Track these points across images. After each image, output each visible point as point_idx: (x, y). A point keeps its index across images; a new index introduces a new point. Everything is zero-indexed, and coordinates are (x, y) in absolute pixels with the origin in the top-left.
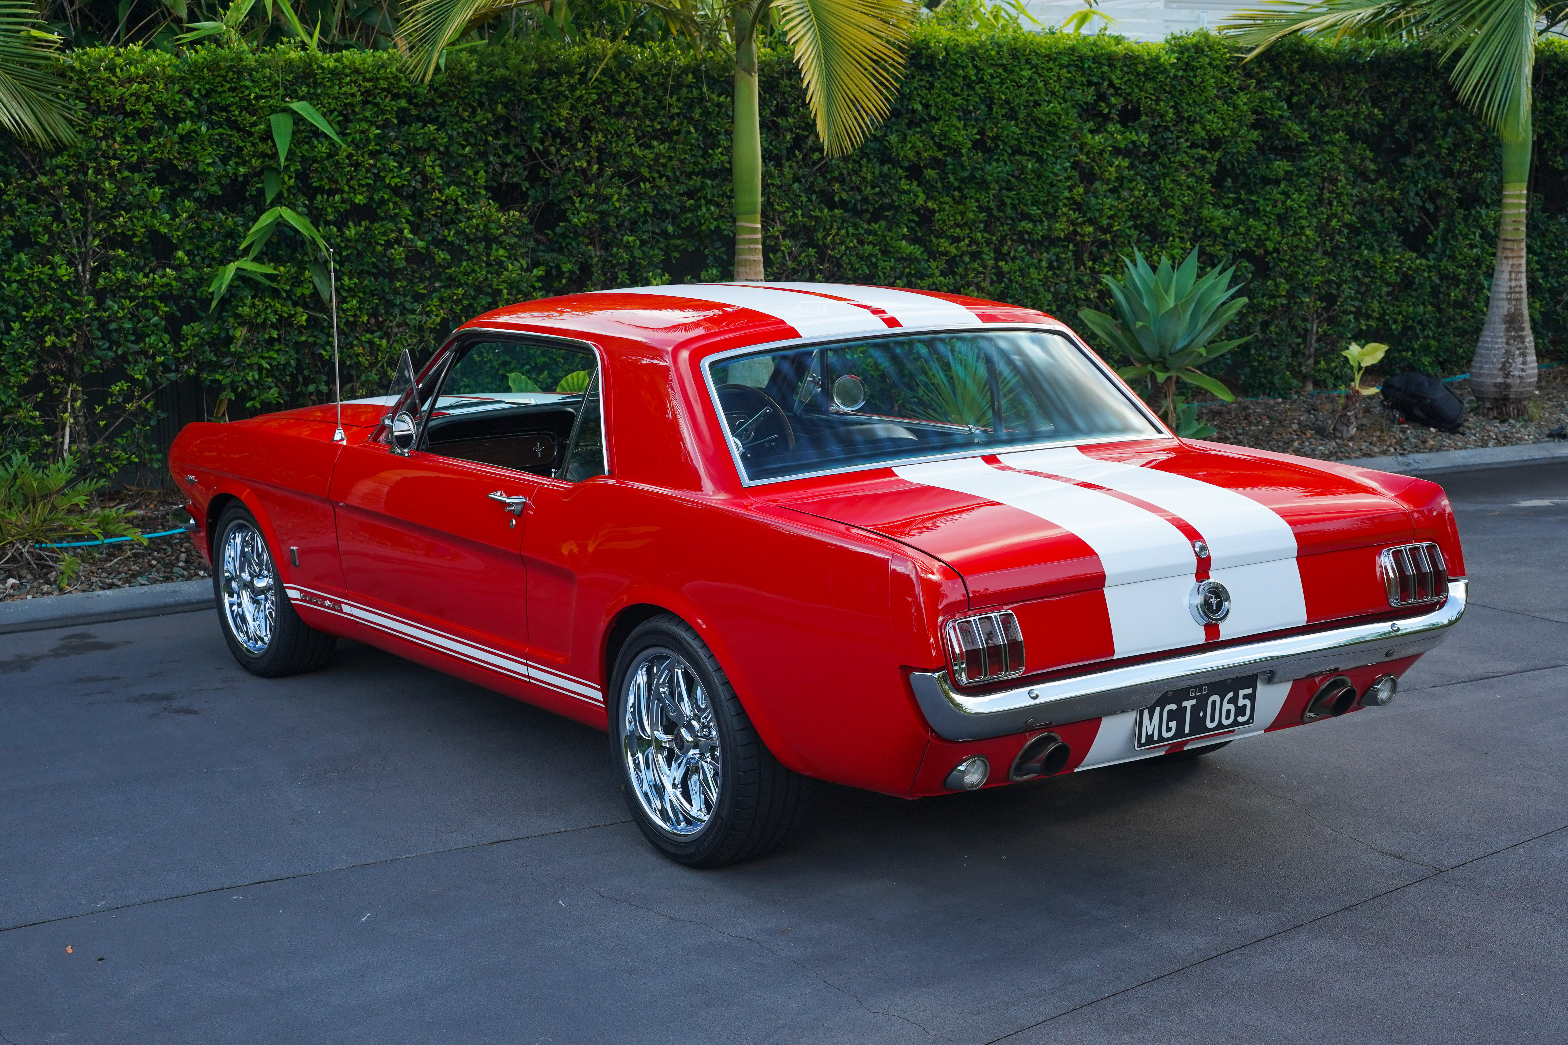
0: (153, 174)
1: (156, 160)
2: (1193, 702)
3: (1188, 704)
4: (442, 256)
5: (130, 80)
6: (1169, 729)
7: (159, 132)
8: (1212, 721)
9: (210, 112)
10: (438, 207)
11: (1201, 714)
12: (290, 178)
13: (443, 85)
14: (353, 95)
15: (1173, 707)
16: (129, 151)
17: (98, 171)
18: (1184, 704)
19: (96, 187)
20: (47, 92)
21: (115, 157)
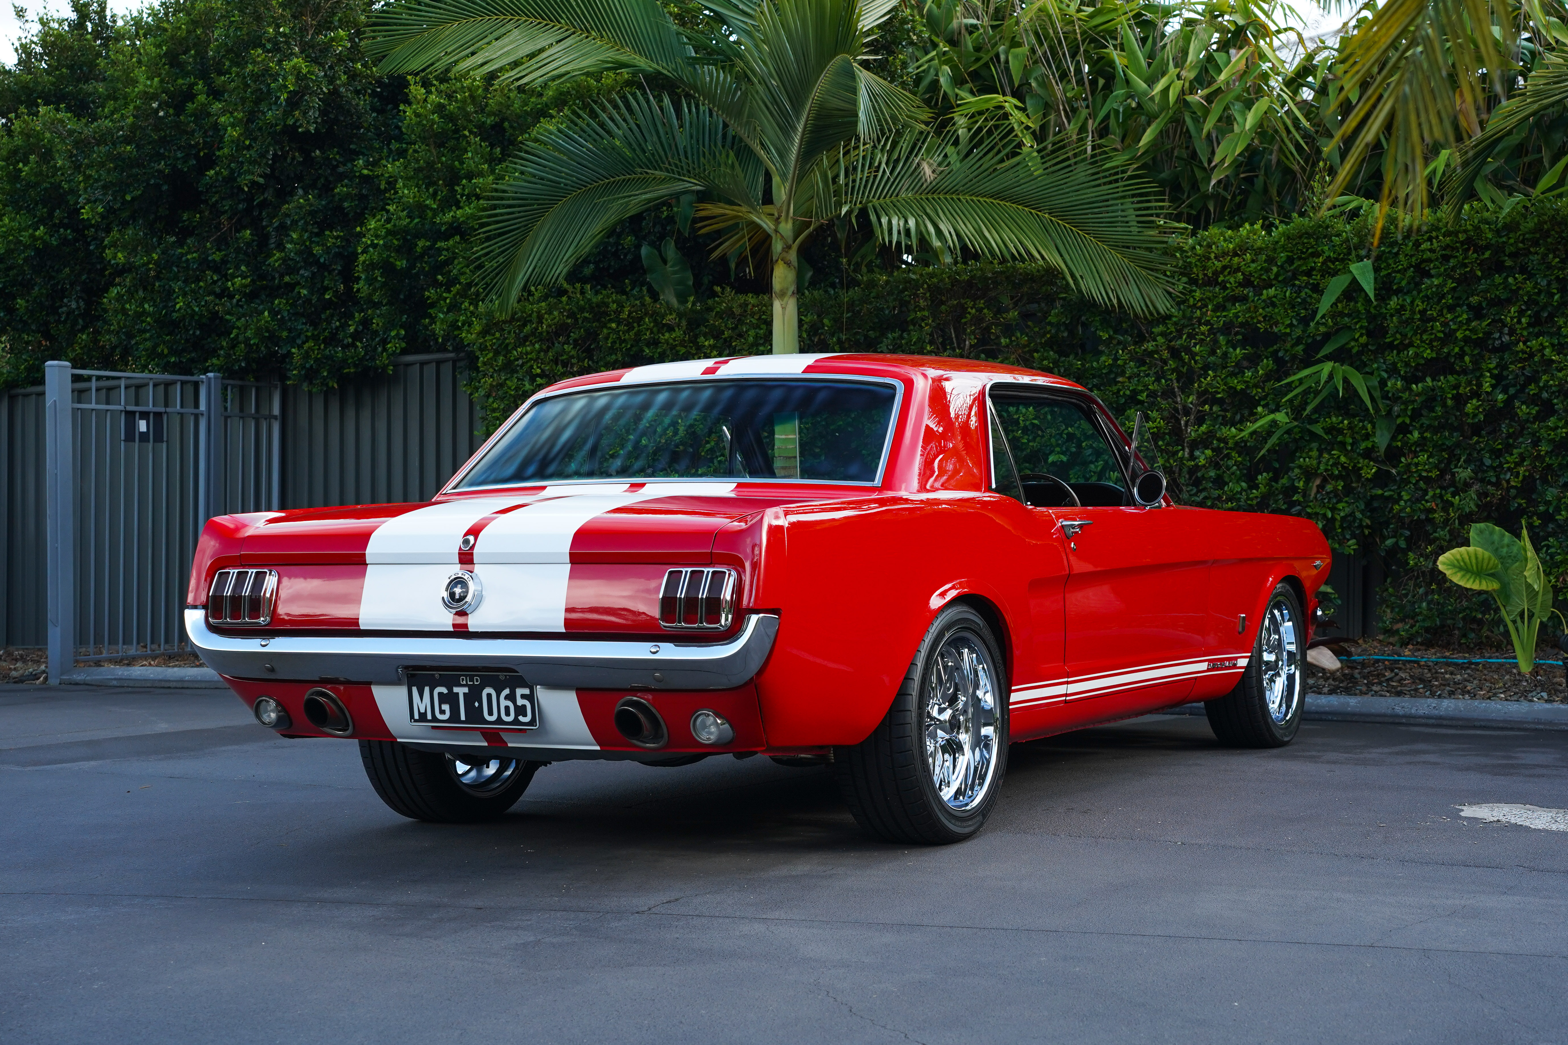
0: (1239, 337)
1: (1242, 325)
2: (466, 690)
3: (461, 691)
4: (1523, 410)
5: (1225, 254)
6: (442, 712)
7: (1244, 299)
8: (491, 713)
9: (1294, 277)
10: (1521, 360)
11: (477, 704)
12: (1361, 335)
13: (1530, 232)
14: (1432, 251)
15: (444, 690)
16: (1218, 317)
17: (1191, 336)
18: (456, 690)
19: (1188, 350)
20: (1157, 271)
21: (1207, 323)
